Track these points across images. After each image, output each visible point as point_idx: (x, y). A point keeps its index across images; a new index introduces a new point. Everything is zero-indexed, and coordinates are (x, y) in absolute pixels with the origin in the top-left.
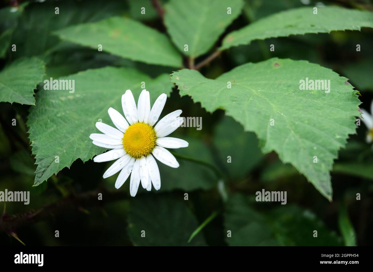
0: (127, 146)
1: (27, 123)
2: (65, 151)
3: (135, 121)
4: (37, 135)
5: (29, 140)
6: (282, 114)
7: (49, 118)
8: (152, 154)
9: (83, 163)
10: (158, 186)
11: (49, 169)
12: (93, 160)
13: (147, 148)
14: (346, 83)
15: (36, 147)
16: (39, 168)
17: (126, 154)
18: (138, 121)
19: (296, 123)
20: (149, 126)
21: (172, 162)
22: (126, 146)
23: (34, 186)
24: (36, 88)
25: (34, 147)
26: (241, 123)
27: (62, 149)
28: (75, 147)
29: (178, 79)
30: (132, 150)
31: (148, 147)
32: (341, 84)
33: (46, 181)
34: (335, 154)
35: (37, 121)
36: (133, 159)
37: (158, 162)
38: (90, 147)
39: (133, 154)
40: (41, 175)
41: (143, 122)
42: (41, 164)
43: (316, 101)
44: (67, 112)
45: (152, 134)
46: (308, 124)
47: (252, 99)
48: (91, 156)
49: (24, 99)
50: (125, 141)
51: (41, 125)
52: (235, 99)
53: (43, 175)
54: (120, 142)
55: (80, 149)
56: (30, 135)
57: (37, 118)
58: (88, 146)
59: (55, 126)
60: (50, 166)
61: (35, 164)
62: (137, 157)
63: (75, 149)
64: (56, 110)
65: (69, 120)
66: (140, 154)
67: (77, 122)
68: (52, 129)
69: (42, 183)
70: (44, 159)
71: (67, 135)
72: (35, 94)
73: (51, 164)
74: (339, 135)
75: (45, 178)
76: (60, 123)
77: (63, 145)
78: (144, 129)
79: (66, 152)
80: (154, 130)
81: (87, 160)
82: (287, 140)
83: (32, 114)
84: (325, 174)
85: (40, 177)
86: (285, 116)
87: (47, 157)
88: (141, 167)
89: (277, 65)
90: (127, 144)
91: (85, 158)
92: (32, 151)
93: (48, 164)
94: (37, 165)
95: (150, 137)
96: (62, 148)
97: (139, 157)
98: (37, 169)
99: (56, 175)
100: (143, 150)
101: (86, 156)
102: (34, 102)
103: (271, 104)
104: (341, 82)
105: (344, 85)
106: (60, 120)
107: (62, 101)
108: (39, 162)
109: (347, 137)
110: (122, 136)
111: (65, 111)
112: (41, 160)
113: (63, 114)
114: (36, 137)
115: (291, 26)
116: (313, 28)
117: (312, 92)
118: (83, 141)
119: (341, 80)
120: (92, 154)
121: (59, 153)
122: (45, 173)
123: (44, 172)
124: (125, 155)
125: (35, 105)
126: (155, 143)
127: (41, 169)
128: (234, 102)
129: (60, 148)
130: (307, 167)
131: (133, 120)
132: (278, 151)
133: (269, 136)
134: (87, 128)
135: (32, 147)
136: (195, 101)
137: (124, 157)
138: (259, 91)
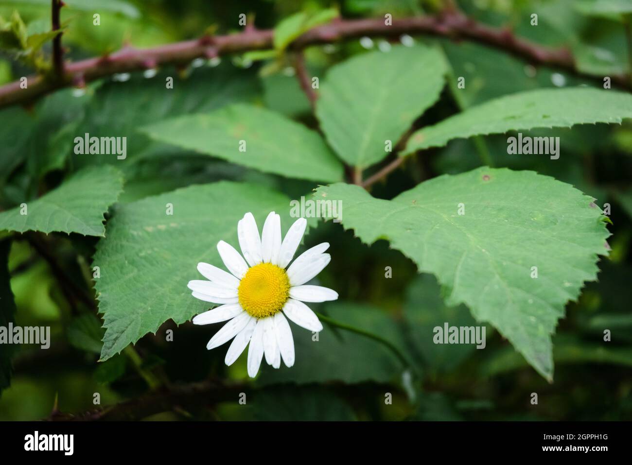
0: (245, 299)
1: (93, 265)
2: (150, 308)
3: (258, 260)
4: (107, 284)
5: (95, 290)
6: (484, 250)
7: (126, 258)
8: (283, 312)
9: (177, 325)
10: (290, 362)
11: (124, 336)
12: (192, 322)
13: (275, 303)
14: (591, 205)
15: (105, 301)
16: (109, 334)
17: (243, 311)
18: (262, 261)
19: (505, 264)
20: (278, 268)
21: (313, 324)
22: (243, 299)
23: (100, 362)
24: (107, 211)
25: (101, 301)
26: (413, 261)
27: (145, 306)
28: (165, 303)
29: (325, 196)
30: (252, 306)
31: (277, 300)
32: (583, 206)
33: (119, 353)
34: (560, 311)
35: (107, 263)
36: (254, 320)
37: (292, 324)
38: (188, 302)
39: (254, 312)
40: (111, 344)
41: (270, 263)
42: (111, 328)
43: (541, 232)
44: (156, 249)
45: (282, 281)
46: (523, 265)
47: (438, 228)
48: (189, 316)
49: (88, 227)
50: (241, 292)
51: (114, 269)
52: (411, 227)
53: (114, 344)
54: (234, 294)
55: (173, 306)
56: (96, 284)
57: (108, 259)
58: (186, 301)
59: (136, 270)
60: (125, 332)
61: (102, 327)
62: (259, 317)
63: (166, 306)
64: (137, 247)
65: (157, 262)
66: (265, 311)
67: (169, 264)
68: (131, 275)
69: (112, 356)
70: (117, 319)
71: (155, 285)
72: (105, 220)
73: (127, 327)
74: (569, 282)
75: (117, 349)
76: (144, 266)
77: (148, 300)
78: (271, 273)
79: (152, 310)
80: (286, 275)
81: (183, 322)
82: (487, 289)
83: (100, 252)
84: (543, 340)
85: (109, 348)
86: (487, 253)
87: (122, 317)
88: (265, 331)
89: (487, 179)
90: (245, 297)
91: (179, 319)
92: (98, 308)
93: (123, 328)
94: (106, 329)
95: (279, 285)
96: (145, 303)
97: (263, 317)
98: (105, 335)
99: (134, 344)
100: (268, 305)
101: (182, 316)
102: (103, 232)
103: (469, 236)
104: (584, 203)
105: (589, 208)
106: (143, 261)
107: (148, 233)
108: (109, 325)
109: (582, 285)
110: (237, 284)
111: (152, 248)
112: (112, 321)
113: (149, 252)
114: (106, 287)
115: (513, 117)
116: (545, 120)
117: (535, 219)
118: (178, 293)
119: (583, 201)
120: (191, 313)
121: (140, 311)
122: (117, 341)
123: (116, 339)
124: (241, 313)
125: (104, 236)
126: (287, 294)
127: (111, 335)
128: (409, 231)
129: (142, 304)
130: (515, 329)
131: (255, 259)
132: (470, 303)
133: (457, 281)
134: (185, 274)
135: (98, 302)
136: (346, 227)
137: (239, 317)
138: (453, 216)
